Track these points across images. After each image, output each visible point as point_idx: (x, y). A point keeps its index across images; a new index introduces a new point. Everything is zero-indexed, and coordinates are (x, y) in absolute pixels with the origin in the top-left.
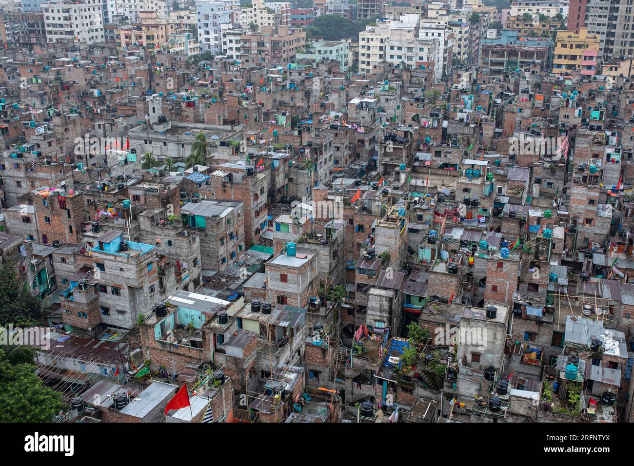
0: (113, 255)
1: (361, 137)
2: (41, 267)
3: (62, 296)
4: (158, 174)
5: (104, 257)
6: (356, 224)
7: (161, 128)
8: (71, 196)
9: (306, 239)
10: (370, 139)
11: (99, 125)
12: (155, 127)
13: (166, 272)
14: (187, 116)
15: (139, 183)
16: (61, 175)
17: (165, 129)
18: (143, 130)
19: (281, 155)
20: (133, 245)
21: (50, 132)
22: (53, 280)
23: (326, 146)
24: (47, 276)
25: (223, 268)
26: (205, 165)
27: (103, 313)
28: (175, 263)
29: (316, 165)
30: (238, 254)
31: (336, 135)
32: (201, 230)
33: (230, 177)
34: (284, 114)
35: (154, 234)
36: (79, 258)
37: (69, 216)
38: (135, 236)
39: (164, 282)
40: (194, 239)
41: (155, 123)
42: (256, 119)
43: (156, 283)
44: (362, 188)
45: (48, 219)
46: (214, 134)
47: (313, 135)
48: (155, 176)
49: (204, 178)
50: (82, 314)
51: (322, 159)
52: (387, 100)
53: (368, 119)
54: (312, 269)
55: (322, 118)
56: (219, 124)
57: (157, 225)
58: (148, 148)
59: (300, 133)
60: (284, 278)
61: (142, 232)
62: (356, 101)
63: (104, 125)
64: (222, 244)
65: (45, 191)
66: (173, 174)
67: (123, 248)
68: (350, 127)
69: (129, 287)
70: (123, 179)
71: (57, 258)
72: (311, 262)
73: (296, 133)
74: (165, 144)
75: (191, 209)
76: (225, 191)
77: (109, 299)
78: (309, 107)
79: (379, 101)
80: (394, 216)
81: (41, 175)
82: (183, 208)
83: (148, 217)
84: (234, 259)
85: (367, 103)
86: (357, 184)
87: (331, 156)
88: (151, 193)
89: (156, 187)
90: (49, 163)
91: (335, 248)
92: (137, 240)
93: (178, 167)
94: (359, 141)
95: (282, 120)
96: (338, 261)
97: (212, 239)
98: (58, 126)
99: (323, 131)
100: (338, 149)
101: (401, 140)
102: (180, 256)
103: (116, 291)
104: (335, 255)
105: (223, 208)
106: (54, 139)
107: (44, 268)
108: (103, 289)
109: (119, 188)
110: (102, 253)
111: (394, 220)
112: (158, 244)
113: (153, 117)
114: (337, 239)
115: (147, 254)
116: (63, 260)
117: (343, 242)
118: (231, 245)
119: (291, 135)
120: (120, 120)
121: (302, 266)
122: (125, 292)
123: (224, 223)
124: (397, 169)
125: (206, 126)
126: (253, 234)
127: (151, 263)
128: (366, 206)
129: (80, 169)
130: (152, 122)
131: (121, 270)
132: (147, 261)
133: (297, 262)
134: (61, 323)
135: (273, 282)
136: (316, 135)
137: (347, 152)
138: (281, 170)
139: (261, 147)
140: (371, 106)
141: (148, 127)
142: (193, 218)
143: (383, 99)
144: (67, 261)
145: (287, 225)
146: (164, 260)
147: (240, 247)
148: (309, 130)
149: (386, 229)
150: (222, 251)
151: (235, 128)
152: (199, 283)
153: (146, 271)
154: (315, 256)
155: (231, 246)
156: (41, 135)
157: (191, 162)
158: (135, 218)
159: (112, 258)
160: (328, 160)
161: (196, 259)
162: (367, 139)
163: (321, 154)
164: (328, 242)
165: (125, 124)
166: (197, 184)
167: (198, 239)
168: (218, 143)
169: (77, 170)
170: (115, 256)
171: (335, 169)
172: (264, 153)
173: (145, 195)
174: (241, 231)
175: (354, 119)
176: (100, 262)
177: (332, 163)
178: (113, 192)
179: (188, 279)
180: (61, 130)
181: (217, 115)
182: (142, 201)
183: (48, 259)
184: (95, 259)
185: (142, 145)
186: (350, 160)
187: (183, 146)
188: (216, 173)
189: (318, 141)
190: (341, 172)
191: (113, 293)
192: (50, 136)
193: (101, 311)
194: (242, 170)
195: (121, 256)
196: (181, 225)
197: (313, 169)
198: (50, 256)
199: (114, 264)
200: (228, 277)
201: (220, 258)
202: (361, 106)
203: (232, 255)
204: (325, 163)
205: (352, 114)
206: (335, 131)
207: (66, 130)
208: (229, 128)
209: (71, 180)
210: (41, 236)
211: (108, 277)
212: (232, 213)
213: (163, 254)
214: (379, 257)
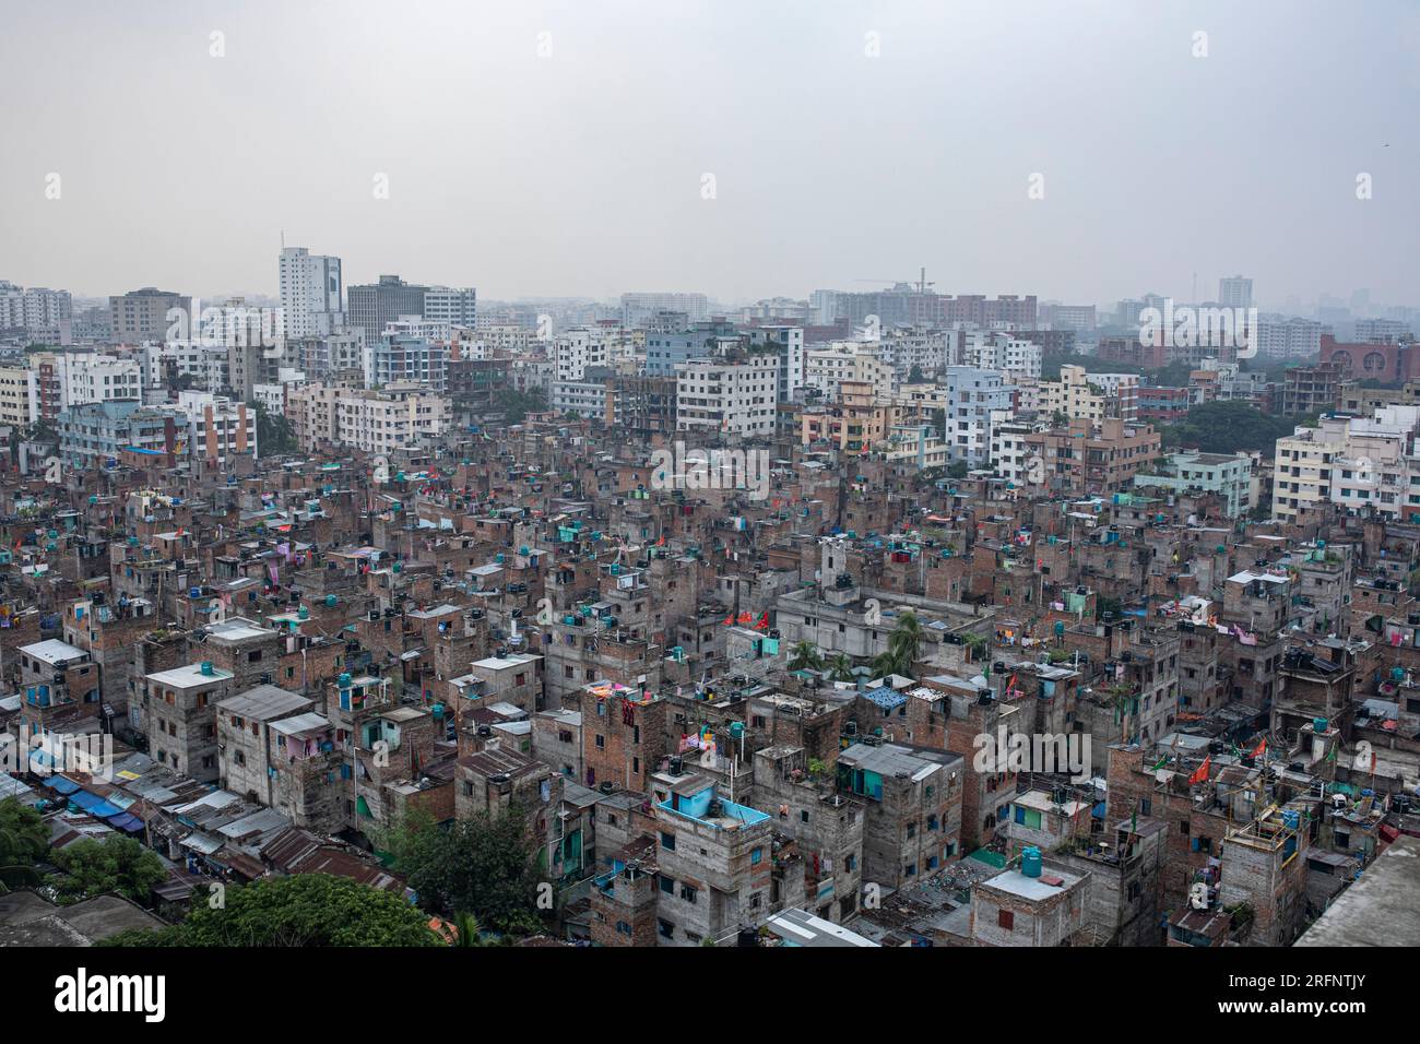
0: (692, 821)
1: (1247, 655)
2: (573, 826)
3: (594, 885)
4: (811, 681)
5: (677, 822)
6: (1194, 834)
7: (839, 598)
8: (646, 702)
9: (1073, 848)
10: (1268, 661)
11: (729, 582)
12: (829, 595)
13: (788, 873)
14: (894, 580)
15: (769, 693)
16: (640, 664)
17: (848, 601)
18: (807, 598)
19: (1062, 672)
20: (733, 807)
21: (643, 586)
22: (591, 854)
23: (1161, 664)
24: (581, 847)
25: (908, 885)
26: (909, 676)
27: (662, 933)
28: (811, 860)
29: (1136, 702)
30: (944, 863)
31: (1190, 644)
32: (871, 801)
33: (946, 702)
34: (1081, 592)
35: (777, 794)
36: (638, 819)
37: (637, 741)
38: (743, 793)
39: (782, 891)
40: (852, 816)
41: (829, 588)
42: (1027, 598)
43: (766, 890)
44: (1223, 759)
45: (600, 741)
46: (938, 618)
47: (1135, 638)
48: (806, 685)
49: (897, 700)
50: (623, 927)
51: (1150, 690)
52: (1319, 582)
53: (1268, 617)
54: (1071, 910)
55: (1166, 606)
56: (953, 600)
57: (786, 777)
58: (810, 632)
59: (1108, 631)
60: (1006, 920)
61: (756, 788)
62: (1244, 578)
63: (737, 582)
64: (911, 835)
65: (603, 689)
66: (840, 685)
67: (714, 810)
68: (1223, 630)
69: (714, 890)
70: (743, 683)
71: (603, 814)
72: (1070, 895)
73: (1100, 632)
74: (842, 628)
75: (859, 758)
76: (932, 729)
77: (676, 906)
78: (1145, 582)
79: (1298, 582)
80: (1271, 826)
81: (607, 659)
82: (844, 753)
83: (770, 760)
84: (933, 871)
85: (1268, 584)
86: (1213, 749)
87: (1171, 687)
88: (787, 716)
89: (798, 706)
90: (622, 640)
91: (1134, 876)
92: (745, 801)
93: (861, 675)
94: (1242, 661)
95: (1078, 603)
96: (1142, 908)
97: (891, 822)
98: (659, 577)
99: (1163, 633)
100: (1191, 673)
101: (1324, 666)
102: (822, 846)
103: (689, 893)
104: (1133, 891)
105: (921, 762)
106: (646, 599)
107: (579, 829)
108: (667, 883)
109: (733, 700)
110: (674, 815)
111: (1267, 834)
112: (783, 814)
113: (827, 576)
114: (1140, 858)
115: (754, 829)
116: (613, 820)
117: (1157, 867)
118: (928, 842)
119: (1091, 634)
120: (769, 575)
121: (1046, 900)
122: (704, 896)
123: (918, 792)
124: (1308, 727)
125: (925, 601)
126: (981, 826)
127: (759, 848)
128: (1222, 797)
129: (676, 657)
130: (824, 585)
131: (704, 852)
132: (752, 844)
133: (1037, 891)
134: (587, 938)
135: (984, 925)
136: (1142, 641)
137: (1212, 683)
138: (1058, 703)
139: (1022, 652)
140: (1277, 590)
141: (816, 593)
142: (861, 774)
143: (1309, 580)
144: (619, 822)
145: (1037, 812)
146: (789, 848)
147: (950, 848)
148: (1127, 627)
149: (1247, 851)
150: (909, 850)
151: (981, 610)
152: (852, 908)
153: (749, 861)
154: (1079, 885)
155: (930, 842)
156: (625, 590)
157: (882, 667)
158: (749, 758)
159: (690, 826)
160: (1164, 694)
161: (851, 856)
162: (1260, 659)
163: (1151, 680)
164: (1122, 864)
165: (775, 585)
166: (881, 709)
167: (859, 817)
168: (940, 636)
169: (671, 658)
170: (696, 824)
171: (1182, 716)
172: (1026, 664)
173: (775, 718)
174: (955, 814)
175: (1236, 615)
176: (669, 831)
177: (1173, 701)
178: (719, 705)
179: (830, 894)
180: (661, 584)
181: (949, 583)
182: (769, 729)
183: (587, 814)
184: (661, 825)
185: (799, 626)
186: (1220, 701)
187: (875, 637)
188: (918, 693)
189: (1145, 652)
190: (1195, 723)
191: (683, 896)
192: (641, 593)
193: (659, 928)
194: (970, 693)
195: (705, 826)
196: (831, 784)
197: (1128, 707)
198: (592, 808)
199: (693, 840)
200: (915, 905)
201: (904, 864)
202: (1254, 589)
203: (930, 863)
204: (1158, 700)
205: (1233, 604)
206: (1187, 636)
207: (670, 584)
208: (969, 609)
209: (656, 675)
210: (585, 770)
211: (678, 862)
212: (937, 774)
213: (791, 836)
214: (1227, 910)
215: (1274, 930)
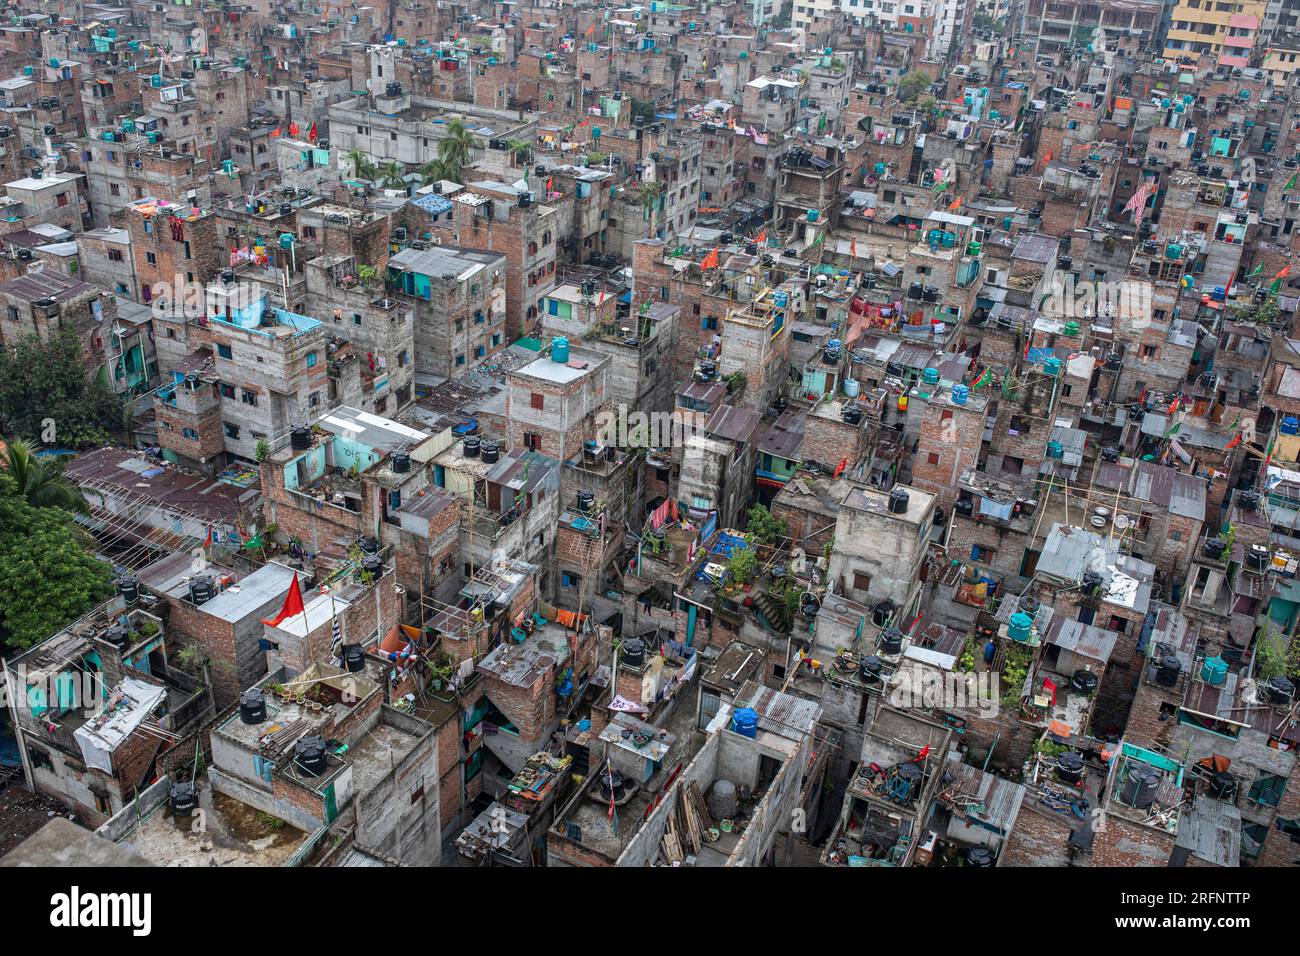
0: (246, 332)
1: (760, 153)
2: (131, 343)
3: (157, 397)
4: (361, 190)
5: (231, 333)
6: (704, 315)
7: (390, 106)
8: (194, 218)
9: (599, 334)
10: (777, 159)
11: (279, 93)
12: (380, 104)
13: (344, 372)
14: (443, 88)
15: (317, 204)
16: (188, 179)
17: (399, 109)
18: (360, 107)
19: (597, 173)
20: (287, 316)
21: (188, 98)
22: (154, 368)
23: (685, 163)
24: (142, 360)
25: (459, 373)
26: (459, 181)
27: (229, 435)
28: (366, 358)
29: (663, 199)
30: (490, 351)
31: (711, 144)
32: (421, 301)
33: (489, 205)
34: (617, 98)
35: (330, 300)
36: (195, 332)
37: (188, 256)
38: (297, 301)
39: (340, 389)
40: (402, 316)
41: (380, 97)
42: (569, 104)
43: (324, 390)
44: (732, 248)
45: (151, 258)
46: (486, 125)
47: (663, 141)
48: (356, 194)
49: (445, 205)
50: (189, 433)
51: (675, 188)
52: (825, 86)
53: (779, 119)
54: (594, 389)
55: (692, 110)
56: (500, 106)
57: (338, 284)
58: (363, 140)
59: (639, 135)
60: (537, 402)
61: (310, 296)
62: (761, 83)
63: (287, 93)
64: (459, 329)
65: (150, 206)
66: (390, 193)
67: (268, 319)
68: (740, 131)
69: (273, 393)
70: (293, 194)
71: (161, 329)
72: (593, 376)
73: (632, 135)
74: (394, 137)
75: (408, 262)
76: (476, 232)
77: (239, 410)
78: (677, 87)
79: (807, 86)
80: (763, 306)
81: (152, 175)
82: (394, 258)
83: (321, 269)
84: (481, 359)
85: (781, 88)
86: (724, 240)
87: (694, 184)
88: (336, 225)
89: (347, 215)
90: (167, 155)
91: (651, 354)
92: (300, 309)
93: (414, 181)
94: (756, 159)
95: (614, 108)
96: (658, 380)
97: (441, 319)
98: (205, 88)
99: (688, 135)
100: (712, 171)
101: (820, 163)
102: (375, 345)
103: (250, 397)
104: (650, 367)
105: (466, 263)
106: (193, 112)
107: (138, 345)
108: (229, 390)
109: (283, 211)
110: (228, 327)
111: (760, 312)
112: (337, 319)
113: (377, 85)
114: (656, 339)
115: (308, 335)
116: (171, 334)
117: (671, 345)
118: (476, 334)
119: (624, 138)
120: (319, 85)
121: (571, 383)
122: (265, 399)
123: (464, 291)
124: (802, 217)
125: (474, 108)
126: (524, 316)
127: (314, 352)
128: (729, 281)
129: (226, 170)
130: (375, 94)
131: (260, 359)
132: (306, 349)
133: (564, 374)
134: (157, 445)
135: (518, 407)
136: (669, 142)
137: (729, 179)
138: (595, 202)
139: (563, 155)
140: (789, 94)
141: (367, 102)
142: (411, 276)
143: (816, 84)
144: (178, 335)
145: (569, 304)
146: (345, 349)
147: (496, 339)
148: (656, 130)
149: (743, 329)
150: (458, 343)
151: (526, 116)
152: (407, 397)
153: (304, 365)
154: (602, 367)
155: (478, 334)
156: (169, 103)
157: (433, 173)
158: (300, 269)
159: (245, 337)
160: (687, 191)
161: (404, 353)
162: (771, 157)
163: (675, 178)
164: (640, 345)
165: (326, 94)
166: (429, 215)
167: (409, 317)
168: (487, 143)
169: (222, 172)
170: (250, 334)
171: (703, 210)
172: (565, 167)
173: (325, 228)
174: (499, 306)
175: (754, 117)
176: (225, 341)
177: (695, 197)
178: (270, 218)
179: (386, 387)
180: (208, 95)
181: (496, 91)
182: (320, 239)
183: (144, 331)
184: (216, 336)
185: (352, 135)
186: (736, 195)
187: (426, 144)
188: (463, 198)
189: (671, 154)
190: (713, 215)
191: (245, 400)
192: (187, 106)
193: (226, 430)
194: (510, 197)
195: (259, 336)
196: (382, 287)
197: (656, 204)
198: (150, 324)
199: (248, 349)
200: (466, 391)
201: (454, 355)
202: (769, 94)
203: (478, 352)
204: (682, 196)
205: (751, 107)
206: (708, 138)
207: (219, 96)
208: (515, 115)
209: (206, 190)
210: (140, 287)
211: (237, 370)
212: (482, 274)
213: (346, 338)
214: (725, 379)
215: (763, 392)
